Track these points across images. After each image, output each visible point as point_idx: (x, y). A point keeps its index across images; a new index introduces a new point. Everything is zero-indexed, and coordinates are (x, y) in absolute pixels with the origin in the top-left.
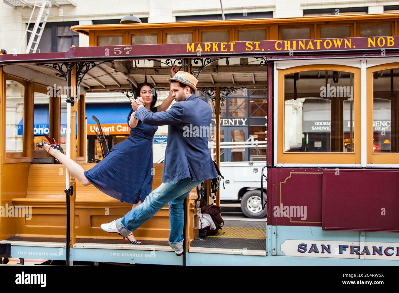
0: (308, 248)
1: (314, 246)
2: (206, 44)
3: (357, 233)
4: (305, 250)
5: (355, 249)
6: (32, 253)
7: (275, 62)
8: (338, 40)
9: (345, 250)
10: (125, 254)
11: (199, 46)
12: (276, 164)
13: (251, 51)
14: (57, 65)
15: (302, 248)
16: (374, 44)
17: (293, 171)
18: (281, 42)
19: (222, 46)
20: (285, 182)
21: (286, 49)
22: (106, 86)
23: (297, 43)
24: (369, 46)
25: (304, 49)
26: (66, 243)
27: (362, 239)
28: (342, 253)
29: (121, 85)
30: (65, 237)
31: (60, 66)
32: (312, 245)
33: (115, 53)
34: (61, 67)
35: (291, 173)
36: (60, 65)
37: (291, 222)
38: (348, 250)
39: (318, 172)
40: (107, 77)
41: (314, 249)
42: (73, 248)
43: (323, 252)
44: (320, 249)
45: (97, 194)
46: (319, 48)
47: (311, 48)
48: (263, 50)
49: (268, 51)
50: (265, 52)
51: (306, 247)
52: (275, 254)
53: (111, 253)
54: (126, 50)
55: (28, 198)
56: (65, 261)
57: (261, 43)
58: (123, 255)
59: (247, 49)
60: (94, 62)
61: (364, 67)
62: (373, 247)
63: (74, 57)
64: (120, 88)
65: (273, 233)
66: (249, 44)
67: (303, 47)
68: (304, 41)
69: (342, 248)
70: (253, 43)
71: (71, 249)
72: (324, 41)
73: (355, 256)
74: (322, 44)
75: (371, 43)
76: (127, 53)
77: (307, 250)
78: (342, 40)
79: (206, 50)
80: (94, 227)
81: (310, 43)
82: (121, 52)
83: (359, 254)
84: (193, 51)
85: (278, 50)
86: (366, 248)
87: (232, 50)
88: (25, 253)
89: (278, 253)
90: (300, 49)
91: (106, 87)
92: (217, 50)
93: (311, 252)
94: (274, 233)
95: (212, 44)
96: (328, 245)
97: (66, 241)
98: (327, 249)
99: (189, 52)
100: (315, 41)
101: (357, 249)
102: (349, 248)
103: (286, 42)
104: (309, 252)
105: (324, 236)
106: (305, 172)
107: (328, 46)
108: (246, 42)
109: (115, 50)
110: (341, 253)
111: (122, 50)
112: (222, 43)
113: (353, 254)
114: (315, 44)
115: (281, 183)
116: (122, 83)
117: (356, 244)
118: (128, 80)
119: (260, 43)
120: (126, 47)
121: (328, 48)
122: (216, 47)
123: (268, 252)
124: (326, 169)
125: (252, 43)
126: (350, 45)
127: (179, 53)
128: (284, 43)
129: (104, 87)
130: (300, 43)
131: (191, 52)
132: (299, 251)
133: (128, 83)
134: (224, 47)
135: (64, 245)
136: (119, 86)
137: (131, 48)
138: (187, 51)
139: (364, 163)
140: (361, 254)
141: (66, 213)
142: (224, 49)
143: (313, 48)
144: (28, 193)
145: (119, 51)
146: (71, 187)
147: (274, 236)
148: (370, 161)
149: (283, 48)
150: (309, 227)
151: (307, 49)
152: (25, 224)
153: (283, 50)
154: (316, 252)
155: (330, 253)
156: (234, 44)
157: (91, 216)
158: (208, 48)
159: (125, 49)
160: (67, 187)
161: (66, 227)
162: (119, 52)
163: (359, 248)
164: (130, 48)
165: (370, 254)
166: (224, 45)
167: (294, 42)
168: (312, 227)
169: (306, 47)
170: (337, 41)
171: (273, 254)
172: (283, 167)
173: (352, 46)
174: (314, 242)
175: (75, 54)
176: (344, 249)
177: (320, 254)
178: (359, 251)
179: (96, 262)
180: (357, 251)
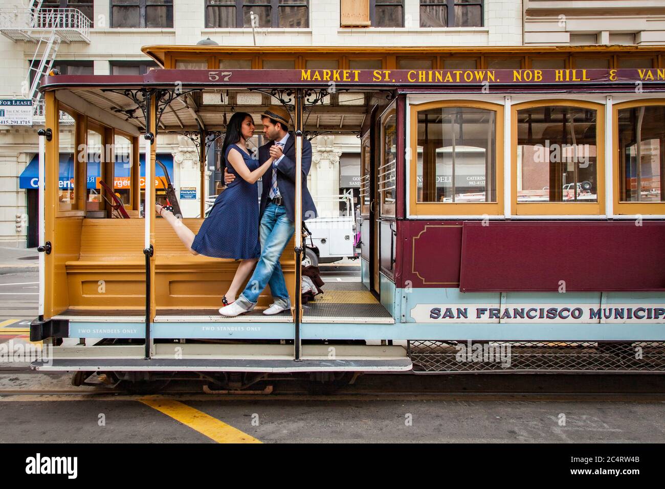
0: (442, 313)
1: (449, 310)
2: (325, 71)
3: (498, 294)
4: (439, 315)
5: (494, 312)
6: (97, 330)
7: (408, 95)
8: (480, 72)
9: (484, 314)
10: (221, 328)
11: (317, 73)
12: (408, 216)
13: (380, 82)
14: (130, 92)
15: (435, 313)
16: (520, 78)
17: (428, 225)
18: (415, 72)
19: (345, 75)
20: (418, 237)
21: (420, 80)
22: (165, 126)
23: (434, 74)
24: (515, 80)
25: (442, 81)
26: (145, 317)
27: (503, 300)
28: (480, 318)
29: (184, 126)
30: (144, 308)
31: (134, 94)
32: (447, 309)
33: (210, 78)
34: (136, 94)
35: (426, 226)
36: (134, 92)
37: (424, 283)
38: (487, 313)
39: (457, 225)
40: (170, 115)
41: (448, 313)
42: (154, 322)
43: (458, 317)
44: (455, 313)
45: (172, 255)
46: (458, 80)
47: (449, 80)
48: (394, 81)
49: (399, 82)
50: (396, 84)
51: (440, 311)
52: (404, 321)
53: (203, 328)
54: (225, 76)
55: (83, 260)
56: (144, 339)
57: (392, 72)
58: (219, 329)
59: (374, 79)
61: (508, 104)
62: (514, 309)
63: (156, 82)
64: (183, 129)
65: (402, 297)
66: (377, 73)
67: (441, 78)
68: (441, 72)
69: (481, 312)
70: (382, 72)
71: (151, 324)
72: (464, 72)
73: (494, 320)
74: (462, 76)
75: (516, 77)
76: (226, 79)
77: (440, 315)
78: (484, 72)
79: (325, 79)
80: (173, 296)
81: (449, 74)
82: (217, 78)
83: (499, 317)
84: (309, 79)
85: (412, 81)
86: (507, 311)
87: (356, 79)
88: (89, 331)
89: (409, 319)
90: (436, 81)
91: (165, 128)
92: (339, 79)
93: (445, 318)
94: (404, 297)
95: (332, 72)
96: (465, 309)
97: (145, 313)
98: (463, 313)
99: (304, 81)
100: (454, 72)
101: (497, 312)
102: (488, 311)
103: (420, 72)
104: (443, 318)
105: (461, 298)
106: (442, 225)
107: (468, 78)
108: (373, 71)
109: (211, 74)
110: (478, 317)
111: (219, 75)
112: (345, 72)
113: (492, 318)
114: (454, 76)
115: (414, 238)
116: (185, 124)
117: (496, 306)
118: (196, 119)
119: (390, 72)
120: (224, 71)
121: (468, 81)
122: (338, 75)
123: (396, 319)
124: (467, 221)
125: (380, 72)
126: (493, 78)
127: (292, 82)
128: (418, 74)
129: (163, 128)
130: (437, 74)
131: (307, 81)
132: (431, 317)
133: (195, 123)
134: (347, 76)
135: (143, 318)
136: (182, 127)
137: (231, 73)
138: (302, 79)
139: (508, 214)
140: (502, 318)
141: (145, 279)
142: (347, 78)
143: (451, 80)
144: (81, 255)
145: (216, 76)
146: (151, 247)
147: (404, 300)
148: (514, 212)
149: (418, 78)
150: (444, 289)
151: (445, 81)
152: (82, 293)
153: (417, 81)
154: (451, 317)
155: (466, 317)
156: (359, 73)
157: (170, 282)
158: (328, 77)
159: (223, 74)
160: (147, 247)
161: (145, 296)
162: (215, 78)
163: (499, 311)
164: (229, 73)
165: (510, 318)
166: (347, 73)
167: (430, 73)
168: (447, 289)
169: (444, 79)
170: (478, 73)
171: (402, 321)
172: (417, 220)
173: (496, 79)
174: (449, 306)
175: (157, 78)
176: (482, 312)
177: (455, 320)
178: (499, 315)
179: (183, 339)
180: (495, 313)
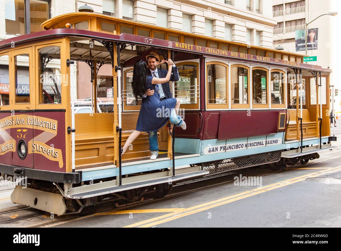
2: (183, 44)
3: (225, 140)
4: (211, 151)
7: (206, 59)
11: (180, 44)
12: (206, 109)
17: (211, 113)
20: (208, 118)
27: (227, 142)
33: (145, 41)
37: (208, 137)
43: (216, 151)
44: (215, 149)
46: (218, 53)
48: (202, 51)
50: (202, 53)
51: (211, 149)
52: (202, 154)
54: (151, 41)
57: (202, 47)
59: (197, 50)
60: (126, 44)
62: (229, 146)
63: (124, 40)
65: (202, 144)
66: (198, 47)
69: (221, 148)
72: (220, 51)
73: (224, 151)
76: (151, 42)
81: (216, 51)
86: (227, 147)
87: (192, 49)
90: (213, 53)
92: (187, 48)
95: (185, 44)
96: (217, 148)
102: (223, 147)
105: (217, 143)
106: (215, 113)
108: (196, 46)
109: (145, 39)
110: (221, 150)
111: (149, 40)
112: (189, 45)
117: (225, 145)
121: (221, 54)
124: (222, 111)
127: (173, 47)
128: (208, 49)
130: (213, 50)
131: (177, 47)
132: (209, 152)
134: (189, 47)
137: (152, 40)
139: (230, 109)
145: (147, 40)
149: (208, 51)
150: (213, 140)
154: (214, 151)
155: (218, 151)
156: (192, 46)
158: (184, 47)
159: (150, 40)
163: (225, 147)
165: (228, 149)
167: (211, 49)
170: (223, 51)
172: (208, 111)
174: (213, 147)
175: (125, 38)
180: (225, 149)
